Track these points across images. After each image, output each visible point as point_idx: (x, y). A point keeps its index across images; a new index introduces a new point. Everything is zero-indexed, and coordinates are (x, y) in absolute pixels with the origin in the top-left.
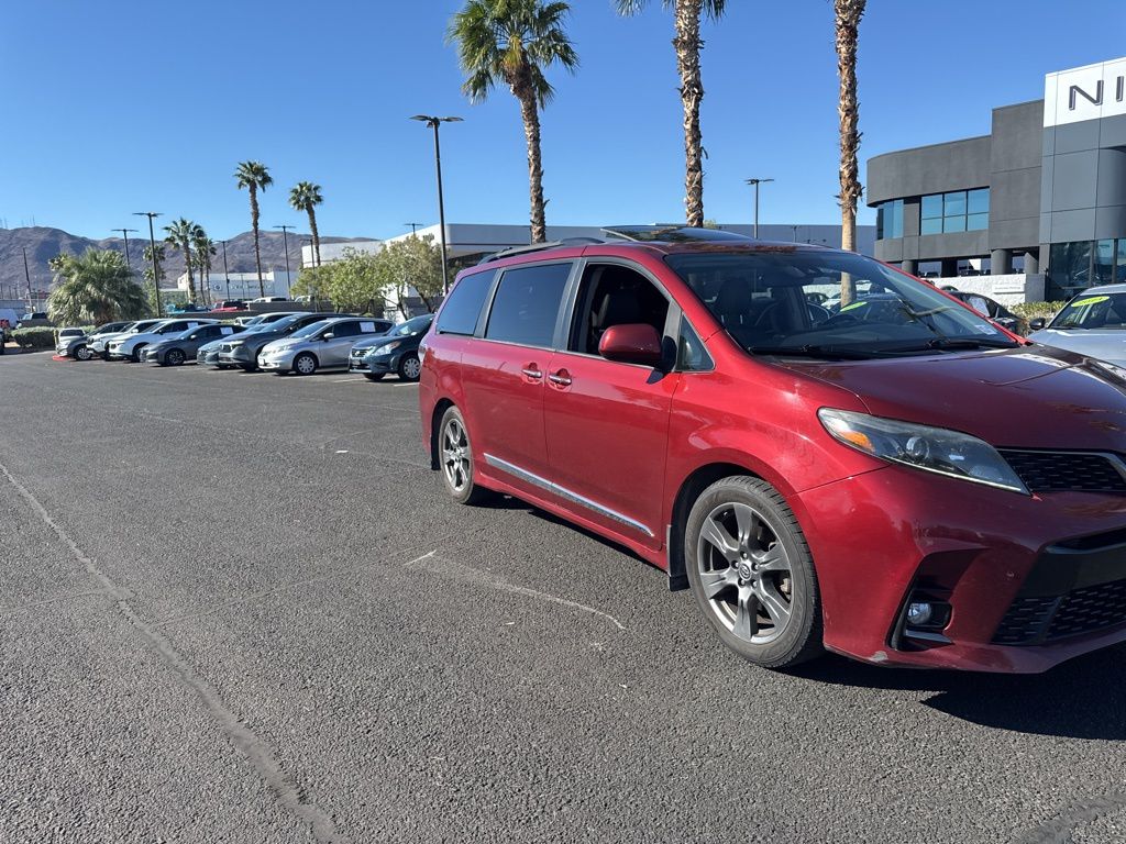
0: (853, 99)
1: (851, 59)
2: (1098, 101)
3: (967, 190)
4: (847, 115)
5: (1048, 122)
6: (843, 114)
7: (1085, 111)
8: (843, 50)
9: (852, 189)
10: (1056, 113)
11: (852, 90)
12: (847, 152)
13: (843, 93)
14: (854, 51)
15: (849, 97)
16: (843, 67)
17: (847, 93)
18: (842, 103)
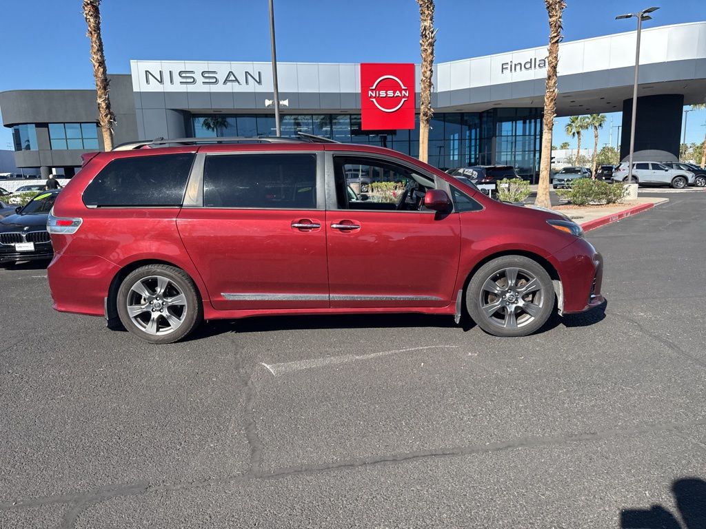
0: (102, 56)
1: (97, 28)
2: (161, 82)
3: (80, 123)
4: (99, 66)
5: (136, 89)
6: (97, 65)
7: (154, 87)
8: (92, 20)
9: (109, 116)
10: (139, 85)
11: (100, 49)
12: (103, 91)
13: (95, 50)
14: (99, 23)
15: (99, 54)
16: (93, 33)
17: (98, 50)
18: (95, 57)
